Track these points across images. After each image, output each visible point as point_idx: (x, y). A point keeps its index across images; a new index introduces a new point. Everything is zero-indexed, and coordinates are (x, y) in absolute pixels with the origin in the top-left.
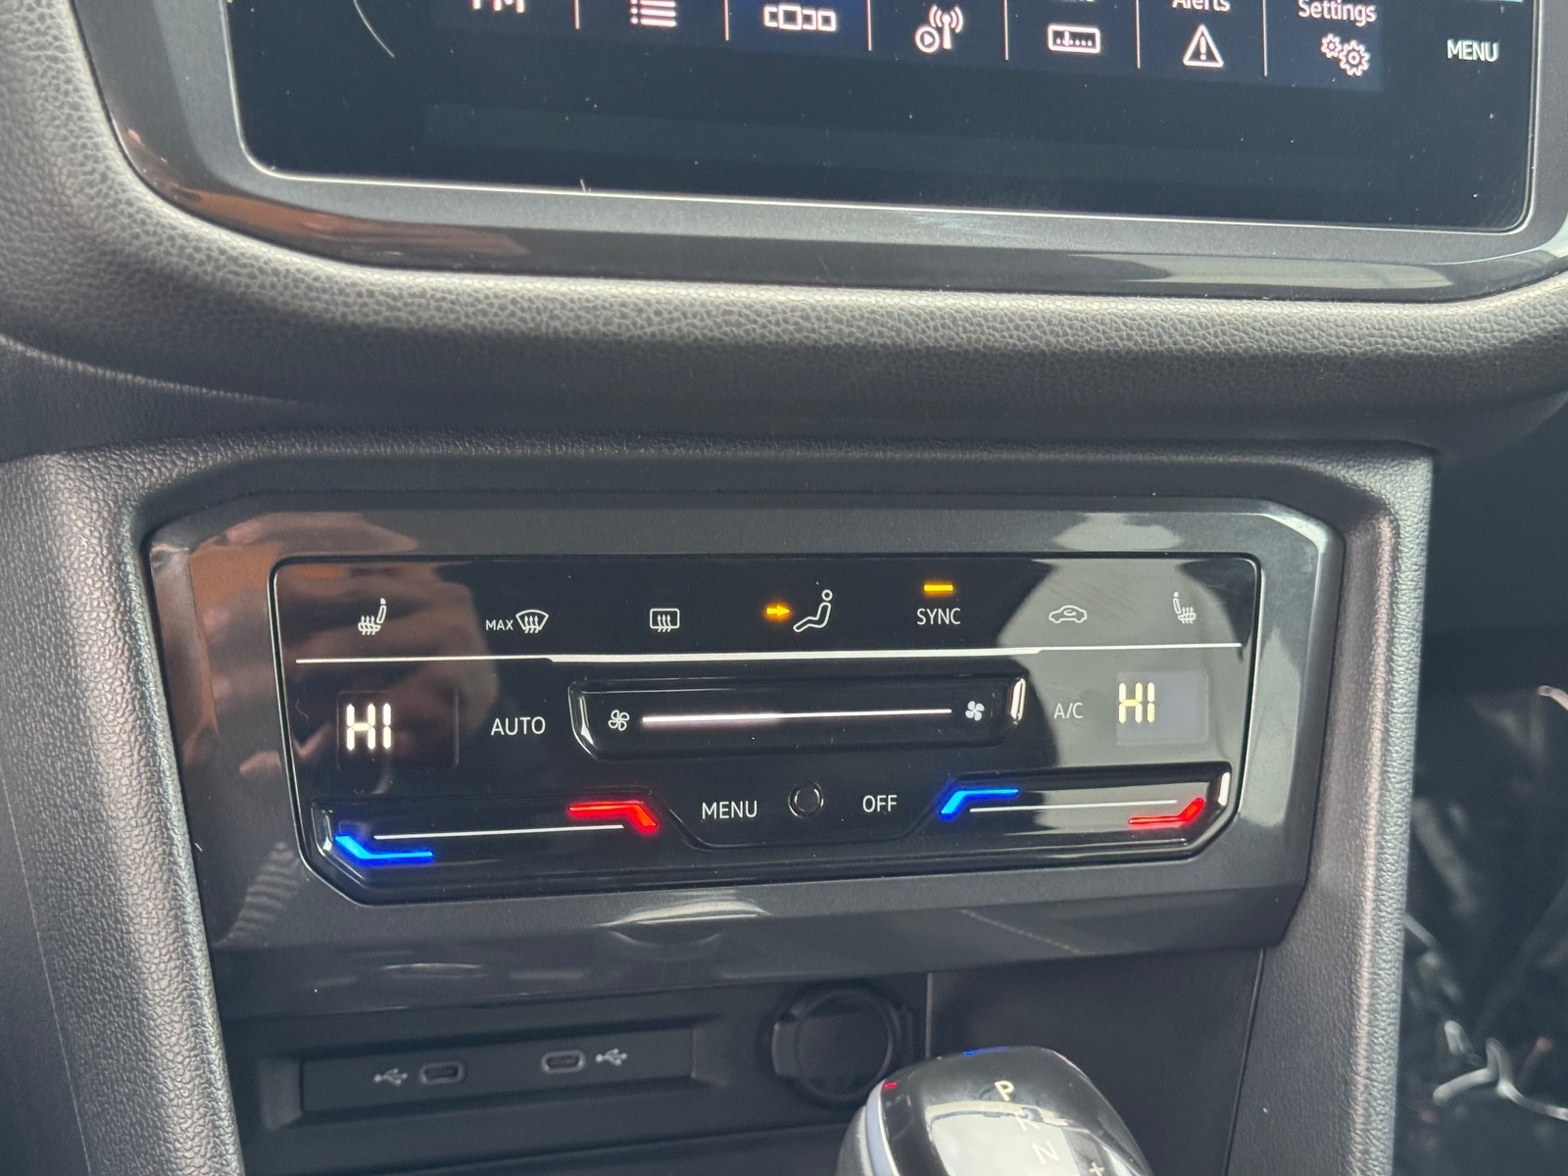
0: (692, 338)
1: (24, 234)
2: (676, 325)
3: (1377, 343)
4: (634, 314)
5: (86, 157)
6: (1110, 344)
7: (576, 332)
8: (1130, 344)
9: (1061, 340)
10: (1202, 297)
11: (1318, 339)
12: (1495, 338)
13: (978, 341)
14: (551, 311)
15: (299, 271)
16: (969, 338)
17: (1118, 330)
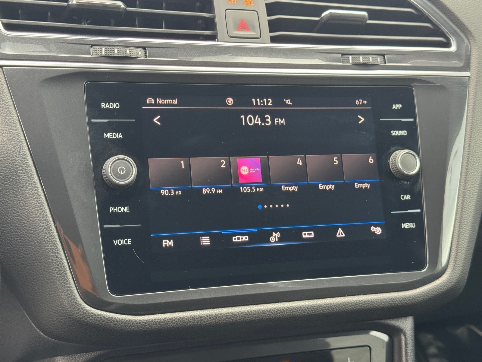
0: (219, 323)
1: (56, 317)
2: (214, 320)
3: (391, 303)
4: (204, 319)
5: (72, 299)
6: (324, 312)
7: (190, 325)
8: (329, 311)
9: (311, 312)
10: (346, 296)
11: (376, 304)
12: (421, 298)
13: (290, 315)
14: (184, 321)
15: (122, 319)
16: (288, 314)
17: (325, 308)
